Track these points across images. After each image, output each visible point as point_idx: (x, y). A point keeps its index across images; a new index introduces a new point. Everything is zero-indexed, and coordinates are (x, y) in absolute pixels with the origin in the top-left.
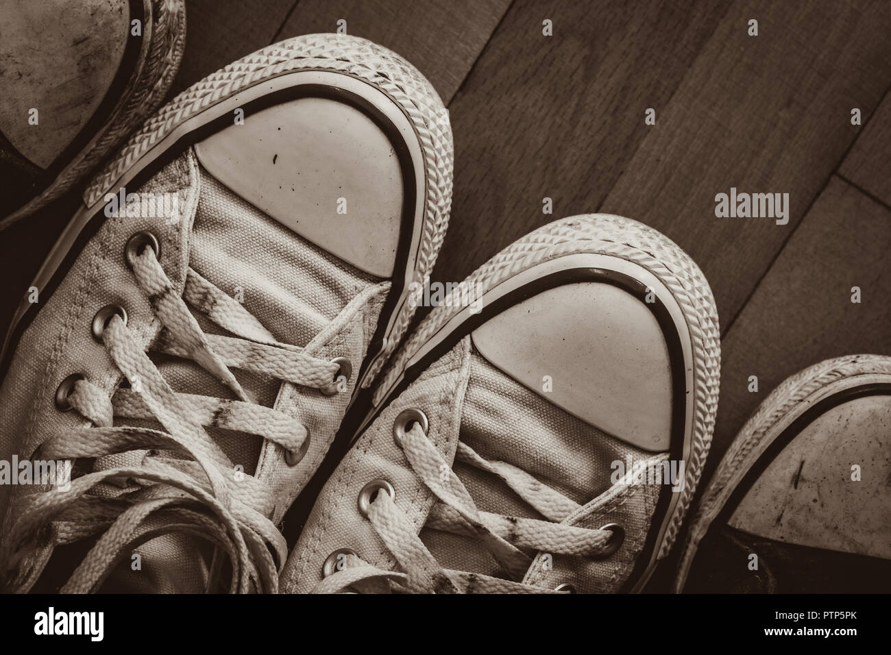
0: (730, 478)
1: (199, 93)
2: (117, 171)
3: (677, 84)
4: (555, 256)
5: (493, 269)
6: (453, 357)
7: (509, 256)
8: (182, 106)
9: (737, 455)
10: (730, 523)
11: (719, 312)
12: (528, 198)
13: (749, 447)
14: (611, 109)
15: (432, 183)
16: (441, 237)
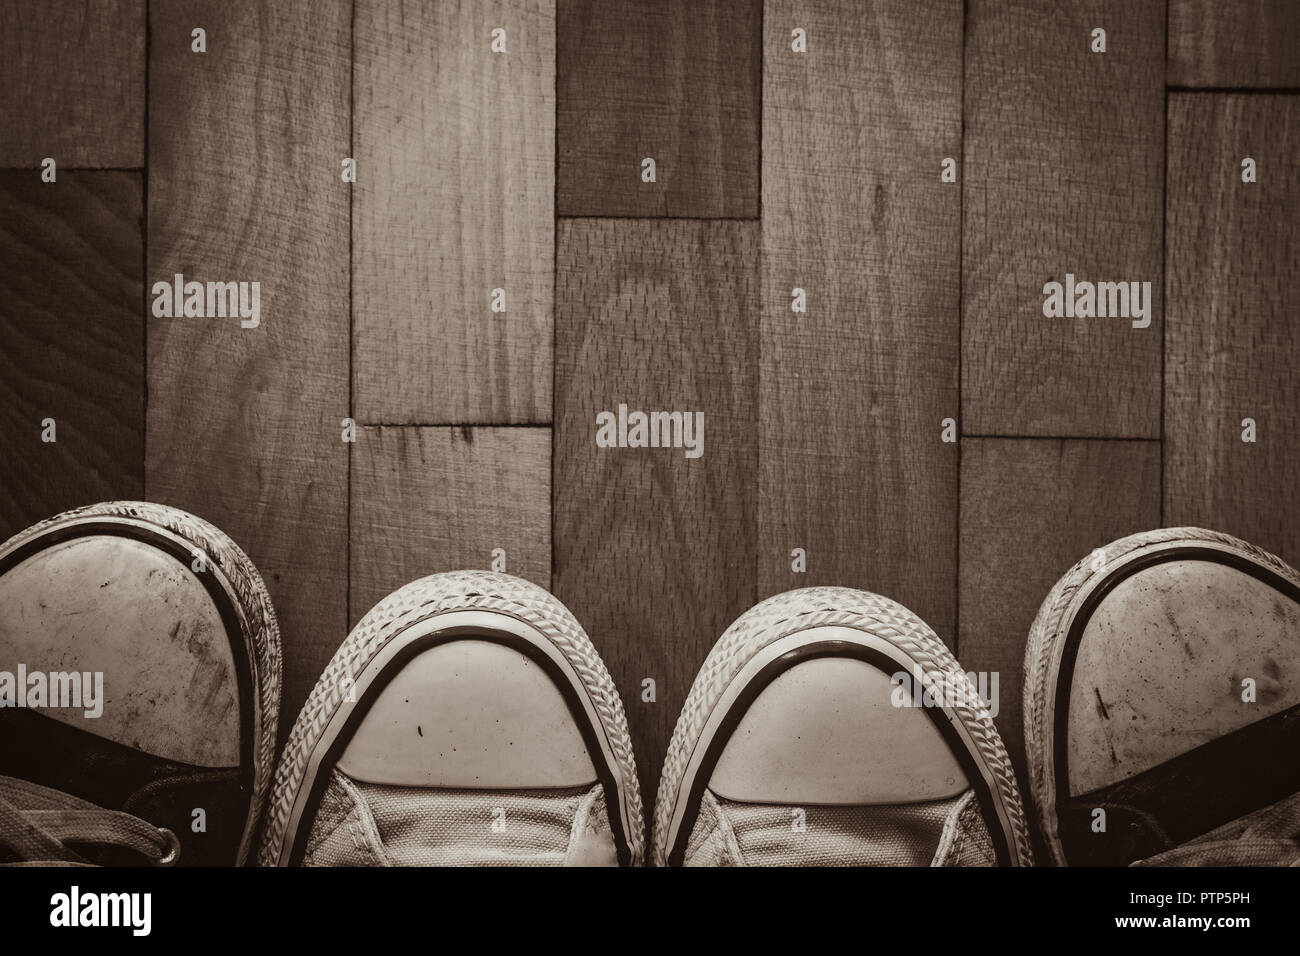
0: (1042, 754)
1: (311, 715)
2: (277, 836)
3: (756, 443)
4: (741, 666)
5: (691, 715)
6: (704, 819)
7: (698, 694)
8: (302, 737)
9: (1033, 728)
10: (1072, 795)
11: (933, 626)
12: (683, 634)
13: (1039, 711)
14: (709, 504)
15: (582, 668)
16: (622, 716)
